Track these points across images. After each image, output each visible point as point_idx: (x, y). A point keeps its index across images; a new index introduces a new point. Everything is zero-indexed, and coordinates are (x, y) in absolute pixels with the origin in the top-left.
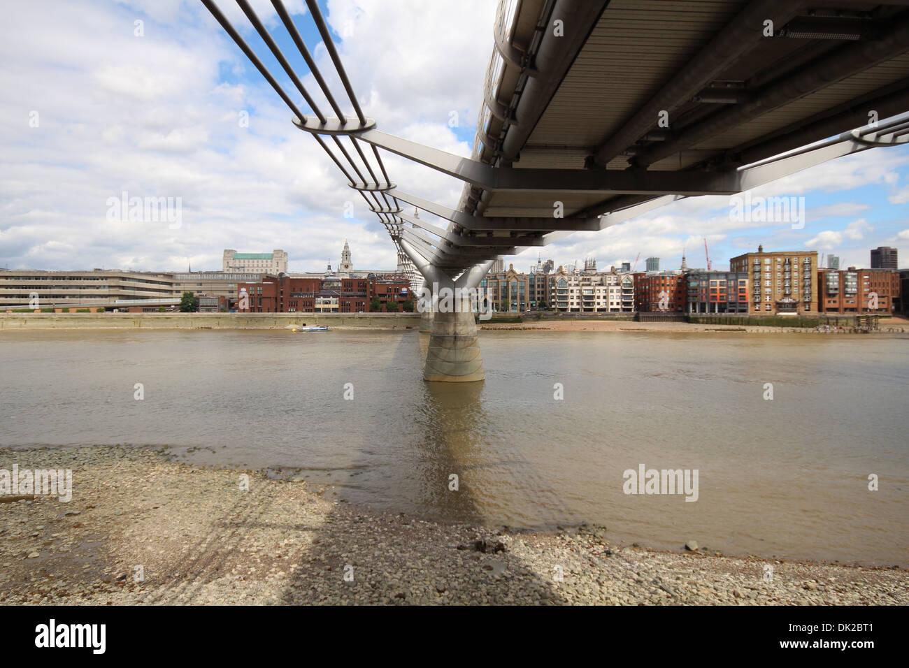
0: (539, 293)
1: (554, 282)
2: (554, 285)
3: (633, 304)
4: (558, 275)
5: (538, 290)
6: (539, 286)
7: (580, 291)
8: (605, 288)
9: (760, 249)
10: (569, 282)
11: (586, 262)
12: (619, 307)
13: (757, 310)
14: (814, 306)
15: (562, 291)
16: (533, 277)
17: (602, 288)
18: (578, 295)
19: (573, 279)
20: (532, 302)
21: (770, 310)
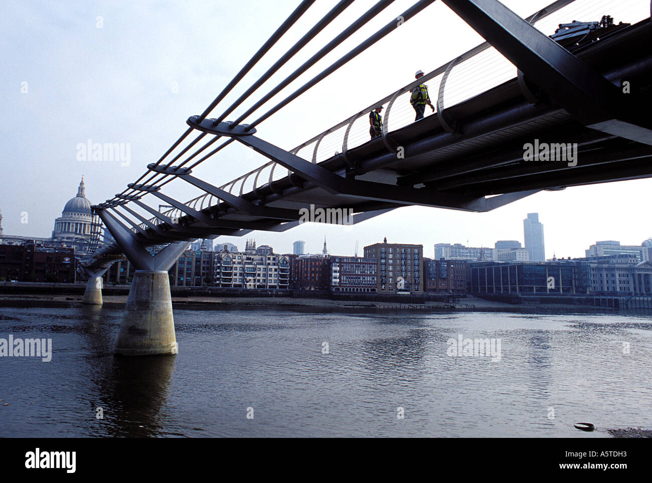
0: (204, 269)
1: (220, 259)
2: (219, 262)
3: (288, 282)
4: (223, 252)
5: (204, 266)
6: (204, 262)
7: (243, 269)
8: (264, 267)
9: (385, 240)
10: (234, 260)
11: (247, 242)
12: (276, 284)
13: (383, 290)
14: (421, 287)
15: (226, 268)
16: (200, 254)
17: (262, 267)
18: (241, 272)
19: (237, 258)
20: (197, 277)
21: (392, 290)
